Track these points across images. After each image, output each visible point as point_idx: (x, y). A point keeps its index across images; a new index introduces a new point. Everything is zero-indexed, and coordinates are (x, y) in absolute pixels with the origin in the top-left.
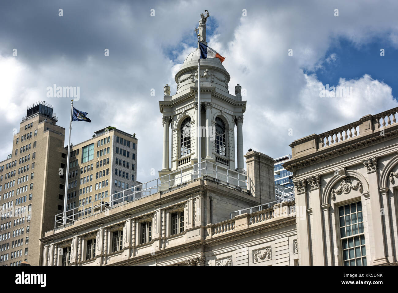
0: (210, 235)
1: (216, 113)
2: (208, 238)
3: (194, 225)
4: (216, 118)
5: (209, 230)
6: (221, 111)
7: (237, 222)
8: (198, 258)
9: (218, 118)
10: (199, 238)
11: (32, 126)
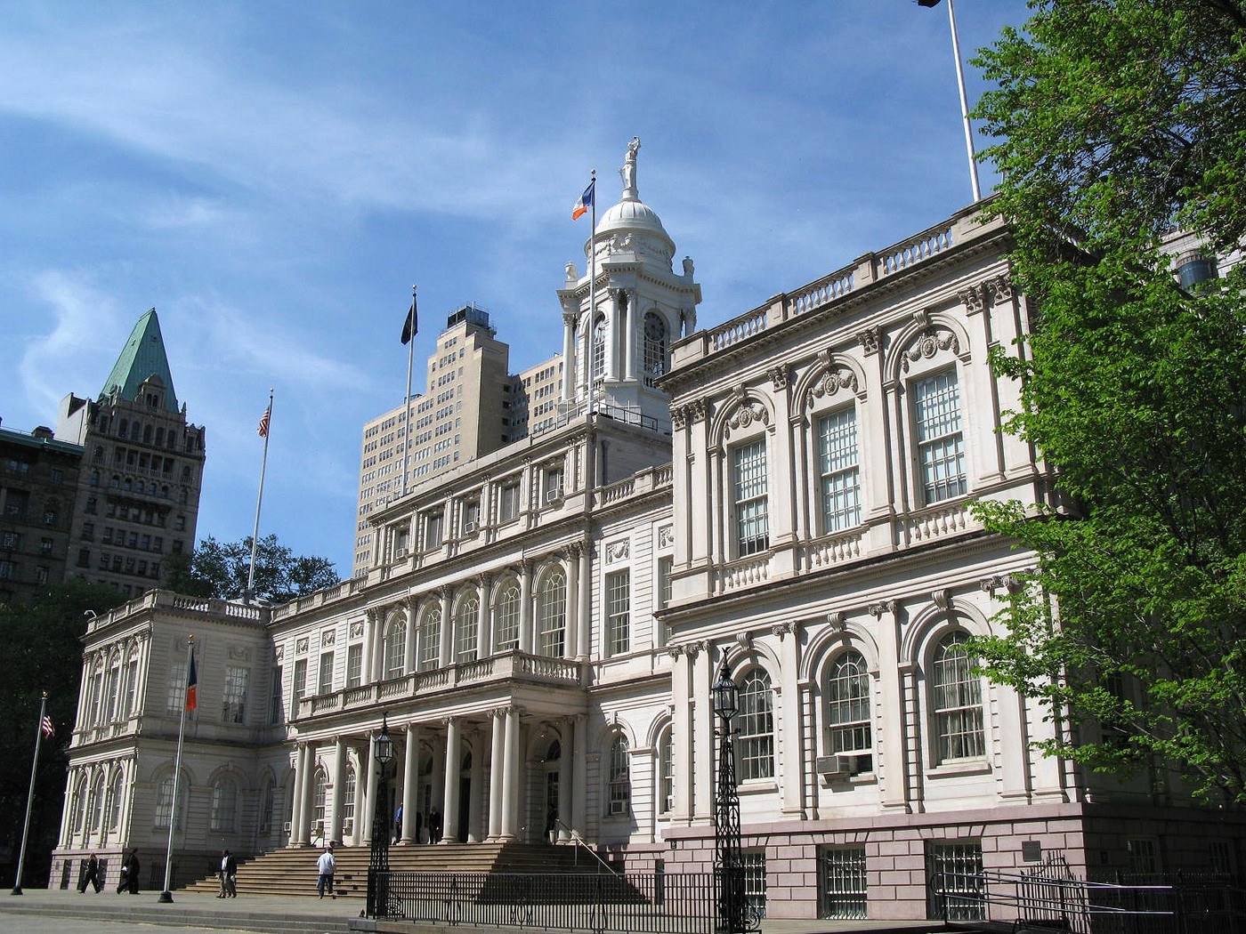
0: (599, 504)
1: (647, 306)
2: (597, 508)
3: (576, 488)
4: (648, 314)
5: (598, 497)
6: (655, 302)
7: (638, 482)
8: (580, 542)
9: (651, 315)
10: (581, 509)
11: (455, 343)
